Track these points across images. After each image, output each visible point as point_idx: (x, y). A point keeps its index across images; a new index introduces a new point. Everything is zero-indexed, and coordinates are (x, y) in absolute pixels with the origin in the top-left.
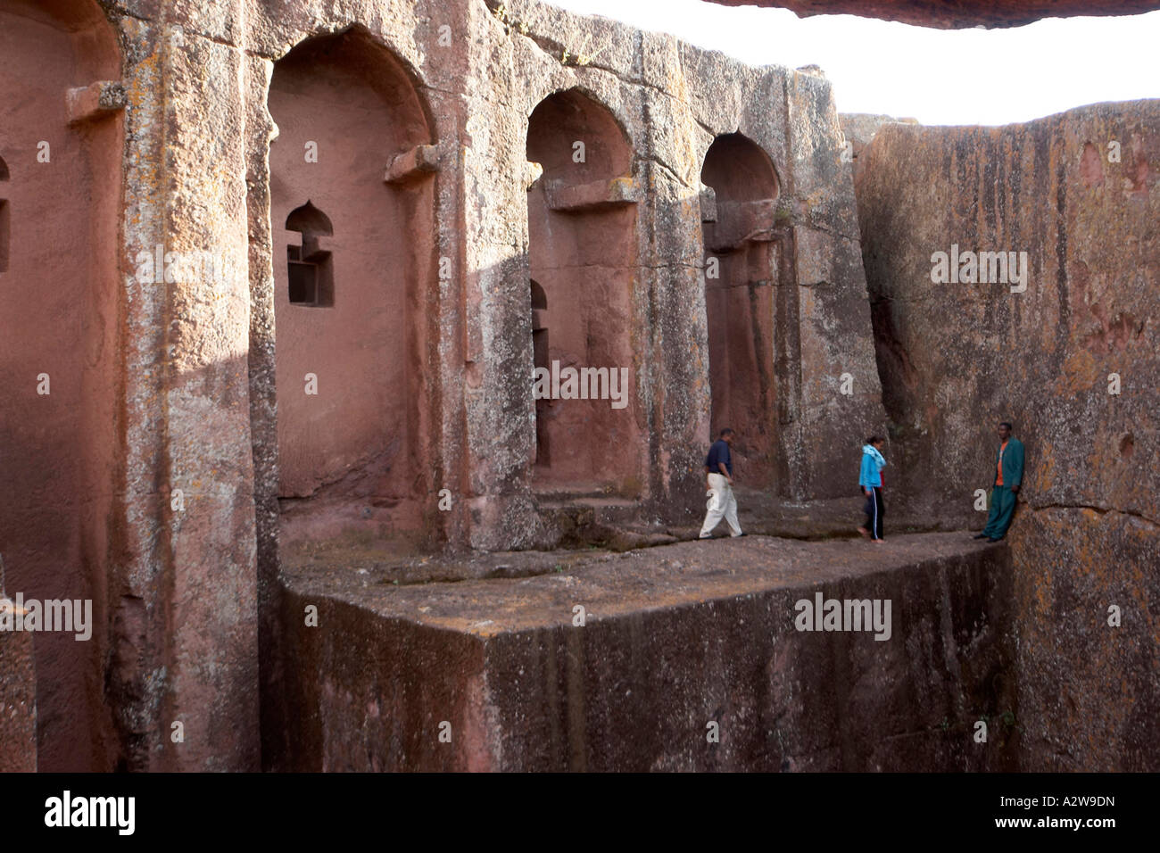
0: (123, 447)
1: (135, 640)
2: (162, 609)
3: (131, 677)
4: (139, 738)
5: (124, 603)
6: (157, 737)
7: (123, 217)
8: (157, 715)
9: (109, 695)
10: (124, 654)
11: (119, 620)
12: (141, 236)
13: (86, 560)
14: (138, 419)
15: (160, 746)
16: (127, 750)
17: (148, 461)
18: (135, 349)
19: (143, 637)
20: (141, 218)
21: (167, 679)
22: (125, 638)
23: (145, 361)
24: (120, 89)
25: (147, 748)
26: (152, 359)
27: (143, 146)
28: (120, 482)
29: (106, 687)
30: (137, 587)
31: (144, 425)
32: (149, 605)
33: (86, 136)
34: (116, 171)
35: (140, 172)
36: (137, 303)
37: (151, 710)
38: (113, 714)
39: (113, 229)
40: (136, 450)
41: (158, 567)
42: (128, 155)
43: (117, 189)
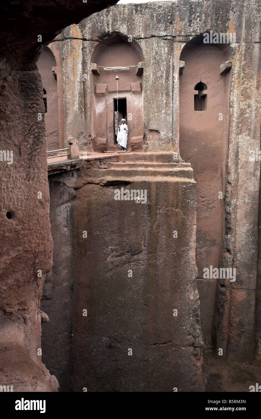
0: (229, 149)
1: (229, 192)
2: (236, 186)
3: (228, 200)
4: (229, 213)
5: (227, 184)
6: (233, 214)
7: (230, 94)
8: (233, 209)
9: (224, 204)
10: (227, 195)
11: (226, 188)
12: (234, 98)
13: (222, 175)
14: (232, 142)
15: (234, 216)
16: (227, 216)
17: (234, 152)
18: (232, 126)
19: (231, 192)
20: (234, 94)
21: (236, 202)
22: (228, 192)
23: (234, 128)
24: (231, 62)
25: (231, 216)
26: (236, 128)
27: (236, 76)
28: (228, 157)
29: (224, 202)
30: (230, 181)
31: (233, 144)
32: (233, 185)
33: (225, 76)
34: (230, 83)
35: (235, 82)
36: (233, 115)
37: (232, 208)
38: (225, 208)
39: (229, 98)
40: (231, 149)
41: (235, 177)
42: (232, 78)
43: (230, 87)
